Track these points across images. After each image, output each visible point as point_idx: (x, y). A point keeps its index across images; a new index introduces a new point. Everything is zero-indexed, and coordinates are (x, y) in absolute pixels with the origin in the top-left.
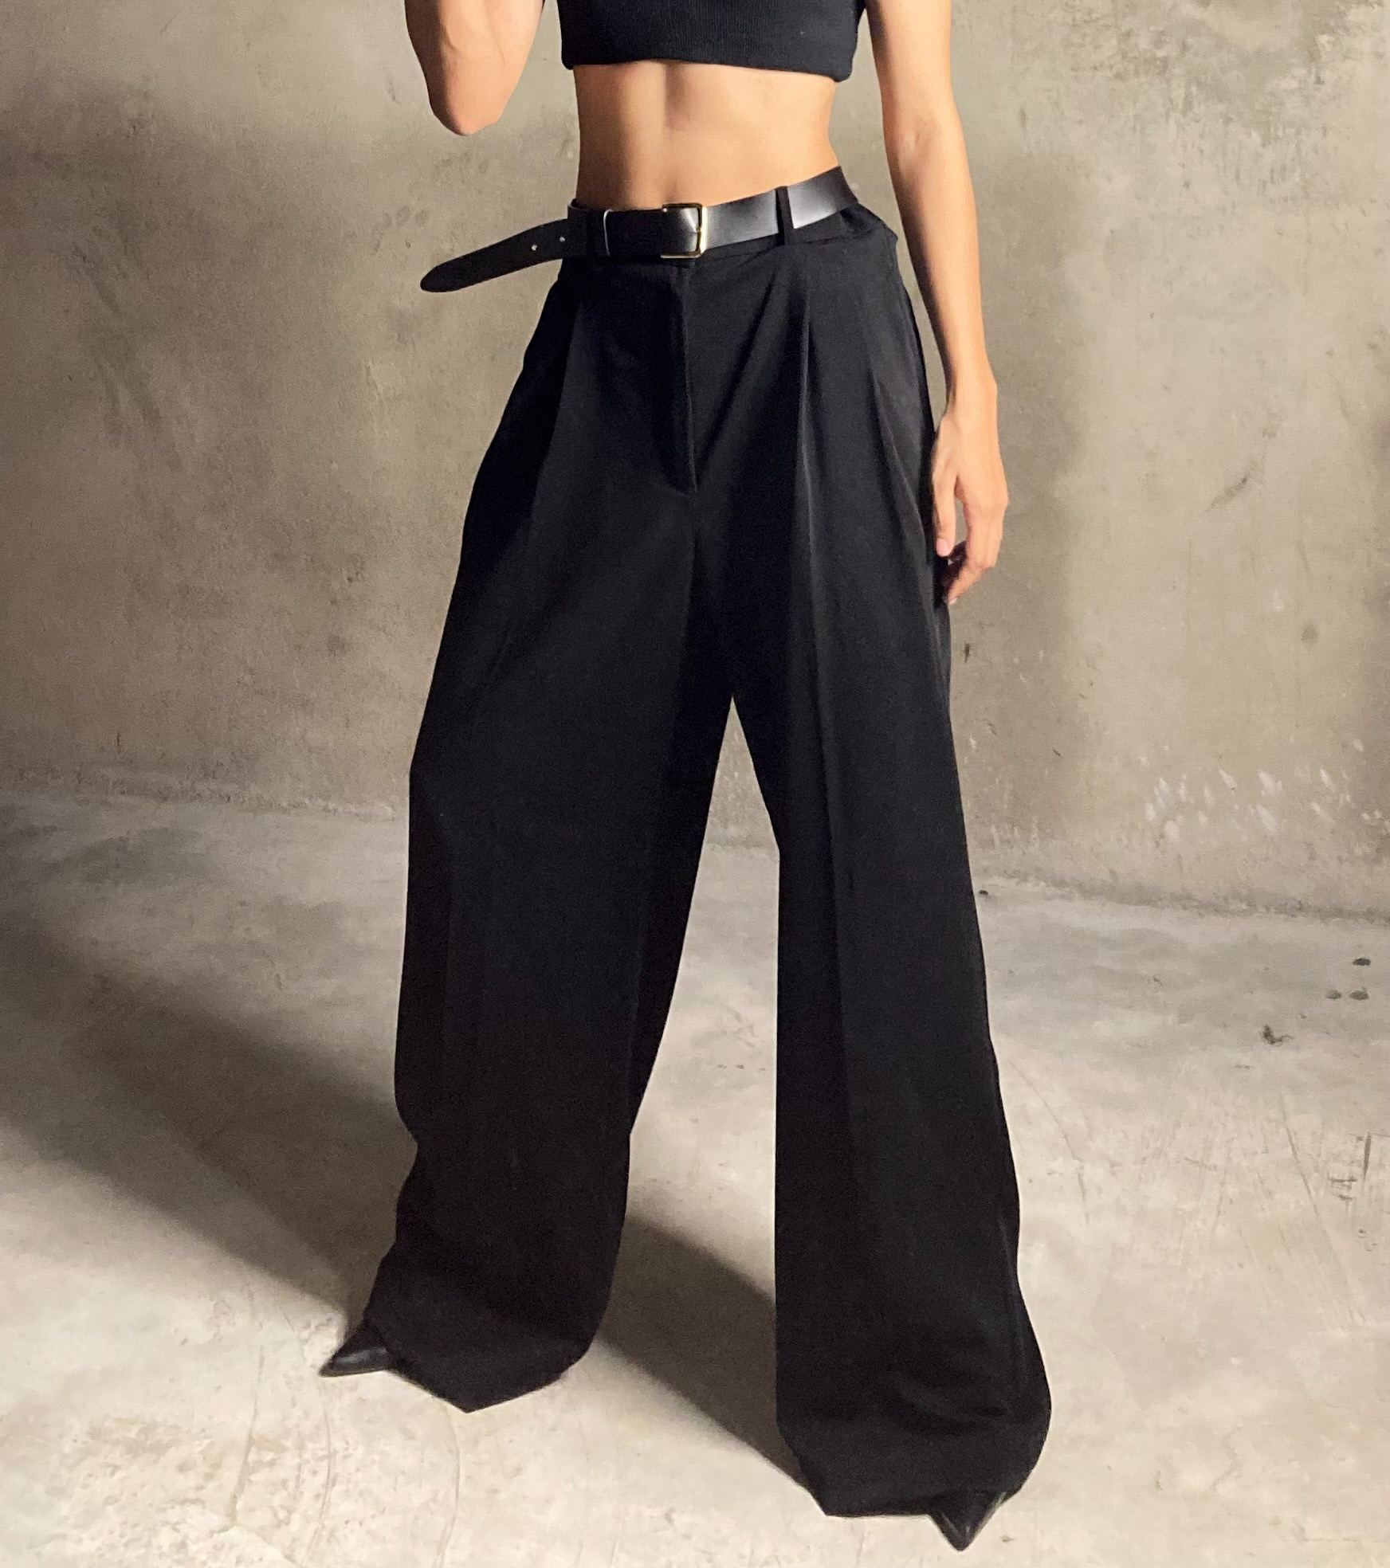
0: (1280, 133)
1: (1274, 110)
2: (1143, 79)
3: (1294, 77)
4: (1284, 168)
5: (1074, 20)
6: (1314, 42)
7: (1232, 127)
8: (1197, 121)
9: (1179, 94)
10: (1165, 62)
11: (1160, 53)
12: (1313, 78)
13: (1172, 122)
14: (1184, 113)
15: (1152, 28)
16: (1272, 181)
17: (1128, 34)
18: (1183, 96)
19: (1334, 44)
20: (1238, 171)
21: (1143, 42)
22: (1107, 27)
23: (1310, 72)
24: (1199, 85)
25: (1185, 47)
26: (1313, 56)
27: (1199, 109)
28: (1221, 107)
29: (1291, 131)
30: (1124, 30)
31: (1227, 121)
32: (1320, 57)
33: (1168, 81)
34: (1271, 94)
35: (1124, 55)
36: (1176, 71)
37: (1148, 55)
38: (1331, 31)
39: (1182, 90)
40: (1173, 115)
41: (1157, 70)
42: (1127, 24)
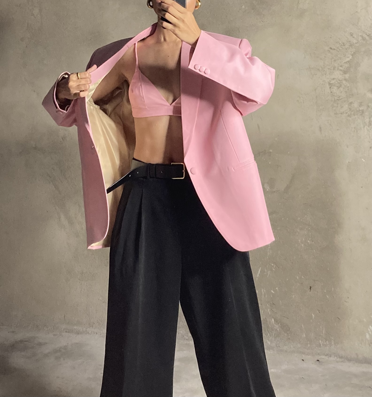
5: (335, 99)
9: (367, 120)
10: (363, 111)
11: (361, 109)
13: (365, 128)
15: (359, 101)
17: (351, 103)
18: (369, 121)
21: (356, 105)
22: (345, 101)
25: (368, 106)
30: (350, 102)
33: (364, 117)
35: (350, 109)
36: (366, 114)
37: (357, 109)
39: (368, 119)
40: (366, 127)
41: (360, 114)
42: (351, 100)
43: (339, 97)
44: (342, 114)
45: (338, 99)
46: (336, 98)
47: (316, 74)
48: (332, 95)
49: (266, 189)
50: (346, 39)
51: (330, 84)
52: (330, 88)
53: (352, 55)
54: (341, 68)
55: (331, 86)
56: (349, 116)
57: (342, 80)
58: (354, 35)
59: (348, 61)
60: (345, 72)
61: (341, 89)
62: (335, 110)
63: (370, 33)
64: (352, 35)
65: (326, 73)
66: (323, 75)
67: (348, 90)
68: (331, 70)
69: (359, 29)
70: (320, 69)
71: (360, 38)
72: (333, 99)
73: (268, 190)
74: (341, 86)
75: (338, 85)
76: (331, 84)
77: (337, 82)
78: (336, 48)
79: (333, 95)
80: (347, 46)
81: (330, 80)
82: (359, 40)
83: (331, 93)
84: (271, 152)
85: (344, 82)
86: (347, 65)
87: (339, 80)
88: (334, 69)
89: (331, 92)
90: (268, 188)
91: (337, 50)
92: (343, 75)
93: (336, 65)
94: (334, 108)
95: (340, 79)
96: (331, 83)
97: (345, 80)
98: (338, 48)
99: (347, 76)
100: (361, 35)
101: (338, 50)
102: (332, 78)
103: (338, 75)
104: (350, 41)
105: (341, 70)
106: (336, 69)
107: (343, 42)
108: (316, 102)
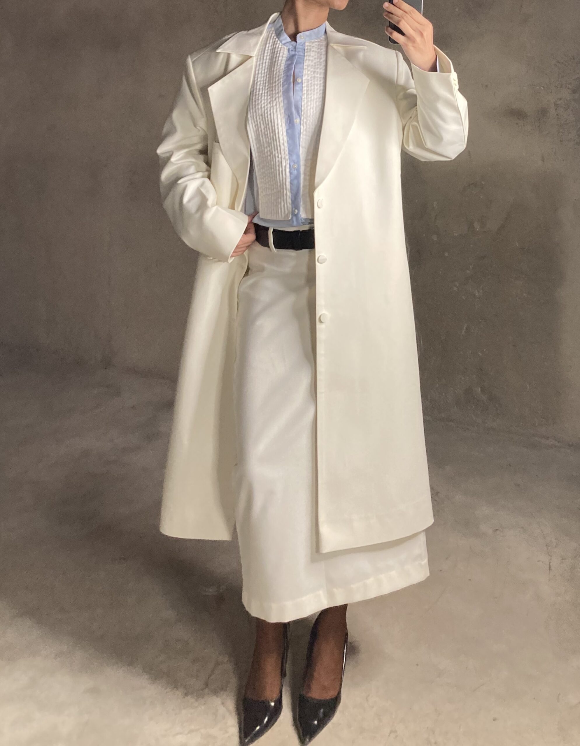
43: (566, 121)
44: (569, 141)
45: (565, 123)
46: (562, 122)
47: (540, 93)
48: (558, 118)
49: (476, 228)
50: (577, 51)
51: (556, 105)
52: (556, 109)
54: (570, 87)
55: (557, 107)
56: (577, 144)
57: (570, 101)
59: (578, 78)
60: (574, 91)
61: (569, 111)
62: (561, 136)
65: (552, 91)
66: (548, 93)
67: (577, 112)
68: (558, 87)
72: (560, 123)
73: (477, 230)
74: (569, 107)
75: (565, 107)
76: (558, 105)
77: (565, 102)
78: (562, 61)
79: (560, 117)
80: (576, 60)
81: (556, 99)
84: (483, 184)
85: (573, 103)
88: (561, 87)
89: (557, 115)
90: (479, 227)
91: (565, 65)
92: (572, 95)
93: (564, 82)
94: (561, 134)
95: (568, 100)
96: (559, 102)
97: (575, 100)
98: (567, 61)
99: (577, 96)
101: (567, 64)
102: (559, 97)
103: (566, 94)
106: (564, 87)
108: (539, 126)
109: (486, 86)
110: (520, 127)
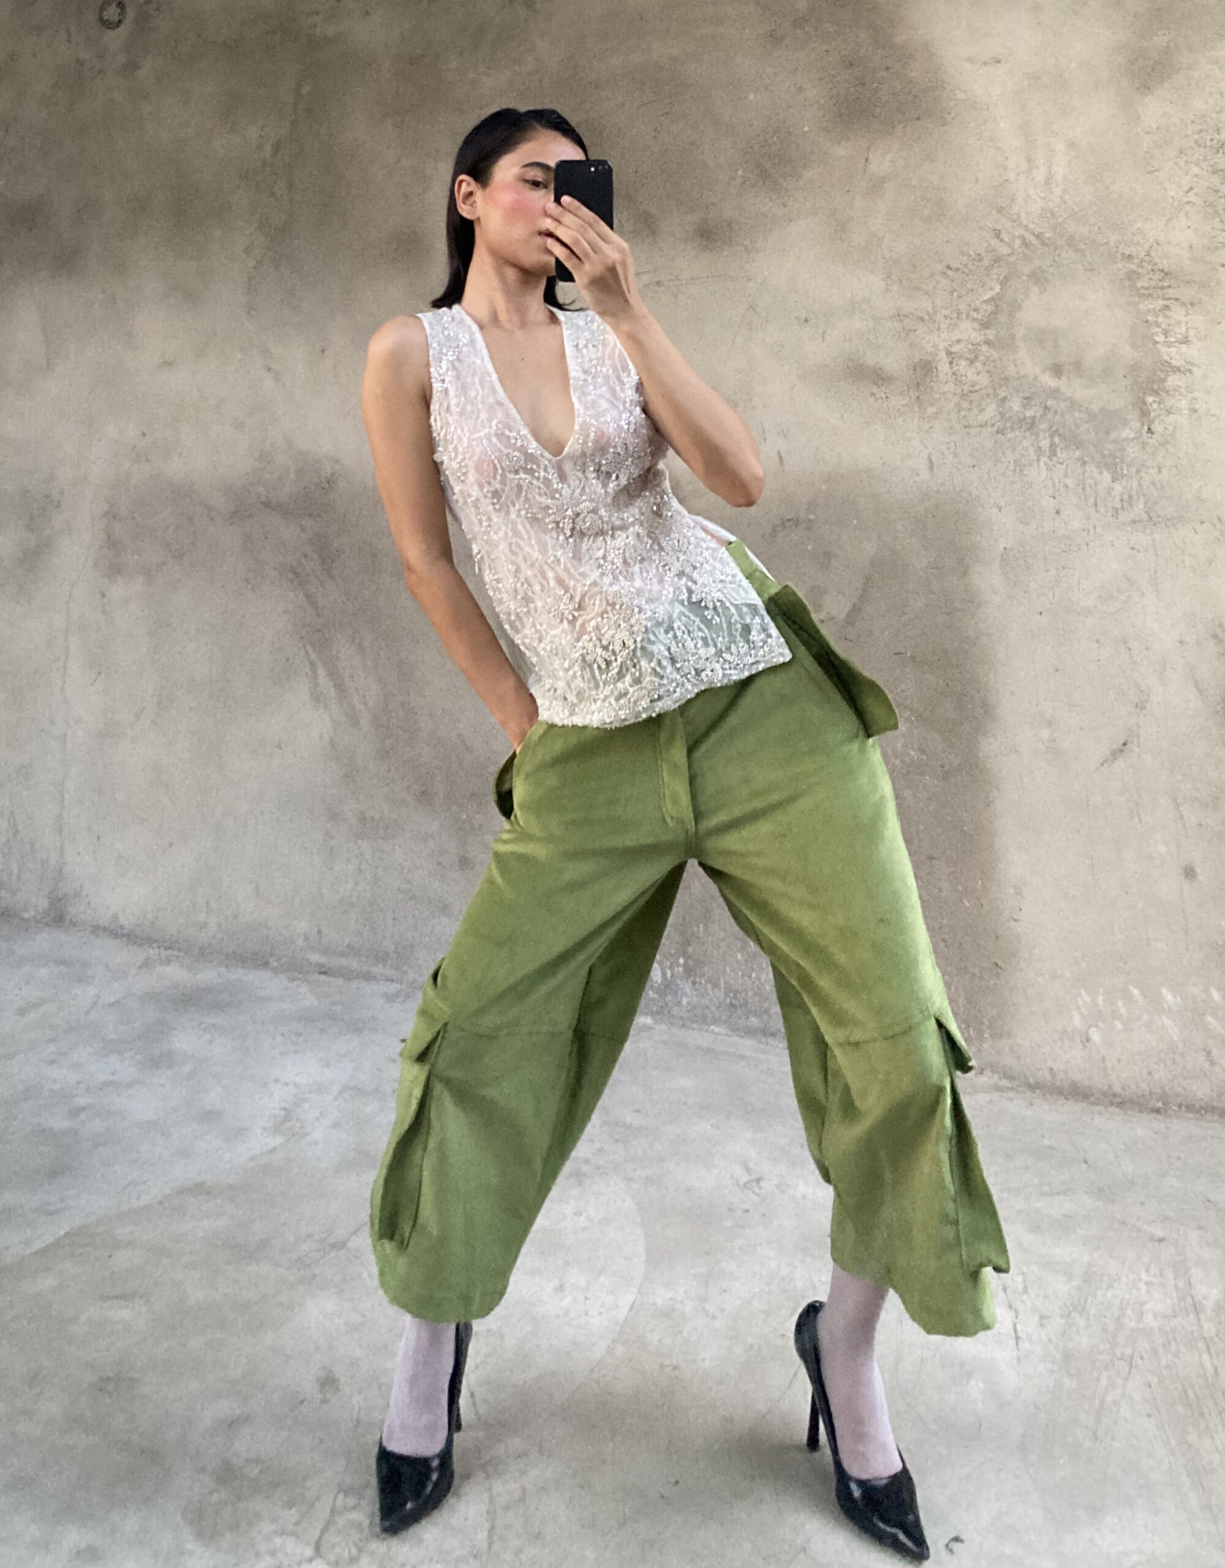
0: (1125, 472)
1: (1118, 455)
2: (1018, 433)
3: (1131, 430)
4: (1130, 497)
5: (963, 390)
6: (1144, 403)
7: (1087, 468)
8: (1061, 464)
9: (1045, 444)
10: (1033, 418)
11: (1029, 413)
12: (1146, 428)
13: (1042, 463)
14: (1050, 458)
15: (1021, 395)
16: (1123, 508)
17: (1004, 400)
18: (1048, 445)
19: (1159, 403)
20: (1096, 501)
21: (1016, 405)
22: (988, 395)
23: (1143, 425)
24: (1060, 435)
25: (1046, 408)
26: (1144, 413)
27: (1061, 455)
28: (1078, 453)
29: (1133, 470)
30: (1000, 397)
31: (1084, 463)
32: (1150, 414)
33: (1037, 435)
34: (1115, 442)
35: (1002, 415)
36: (1043, 426)
37: (1020, 416)
38: (1156, 393)
39: (1048, 441)
40: (1043, 459)
41: (1028, 426)
42: (1003, 395)
43: (973, 386)
44: (981, 426)
45: (971, 389)
46: (966, 388)
47: (915, 331)
48: (956, 380)
50: (986, 244)
51: (949, 353)
52: (951, 363)
53: (1001, 284)
54: (975, 315)
55: (953, 358)
56: (998, 432)
57: (978, 344)
58: (1001, 236)
59: (992, 299)
60: (985, 325)
61: (978, 364)
62: (964, 417)
63: (1043, 230)
64: (997, 234)
65: (940, 327)
66: (932, 332)
67: (995, 367)
68: (951, 319)
69: (1015, 221)
70: (926, 317)
71: (1018, 242)
72: (960, 391)
74: (976, 358)
75: (969, 357)
76: (954, 353)
77: (967, 348)
78: (959, 266)
79: (959, 379)
80: (986, 262)
81: (949, 342)
82: (1016, 246)
83: (954, 377)
84: (811, 521)
85: (984, 348)
86: (990, 308)
87: (973, 345)
88: (958, 318)
89: (954, 374)
91: (963, 273)
92: (982, 332)
93: (963, 307)
94: (963, 413)
95: (974, 342)
96: (954, 350)
97: (988, 343)
98: (966, 266)
99: (991, 334)
100: (1019, 237)
101: (967, 271)
102: (956, 338)
103: (969, 332)
104: (994, 250)
105: (976, 319)
106: (964, 316)
107: (978, 252)
108: (918, 398)
109: (806, 320)
110: (880, 401)
